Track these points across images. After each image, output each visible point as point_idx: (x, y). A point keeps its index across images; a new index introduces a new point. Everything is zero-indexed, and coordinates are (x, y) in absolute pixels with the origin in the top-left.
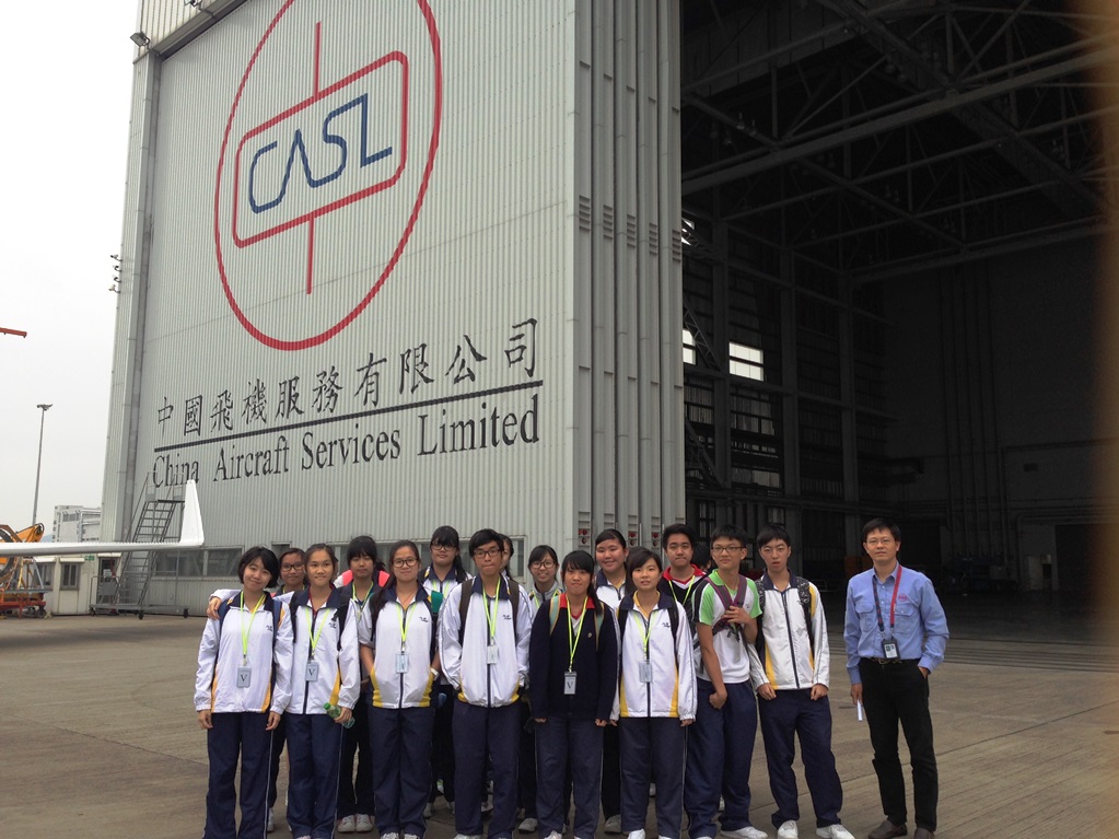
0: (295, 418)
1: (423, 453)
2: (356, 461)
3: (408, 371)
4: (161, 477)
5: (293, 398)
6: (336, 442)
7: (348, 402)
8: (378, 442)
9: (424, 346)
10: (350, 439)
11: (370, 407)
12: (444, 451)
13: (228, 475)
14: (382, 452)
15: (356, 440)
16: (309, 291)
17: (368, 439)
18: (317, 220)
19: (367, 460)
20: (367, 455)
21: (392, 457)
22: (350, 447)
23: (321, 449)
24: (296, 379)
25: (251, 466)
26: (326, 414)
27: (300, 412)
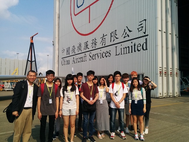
0: (87, 50)
1: (116, 55)
3: (112, 37)
4: (63, 63)
5: (87, 46)
6: (96, 54)
7: (99, 45)
8: (106, 53)
9: (116, 30)
10: (99, 53)
11: (104, 46)
12: (121, 54)
13: (75, 62)
15: (101, 53)
16: (89, 22)
17: (103, 53)
18: (91, 7)
19: (103, 57)
21: (109, 56)
22: (99, 55)
23: (93, 56)
24: (87, 41)
25: (79, 61)
26: (94, 48)
27: (88, 48)
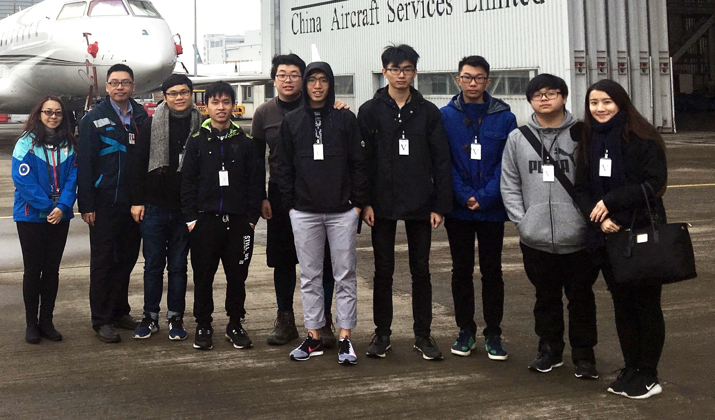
1: (467, 10)
2: (424, 17)
4: (297, 28)
6: (409, 4)
8: (438, 4)
10: (418, 1)
12: (481, 9)
13: (341, 27)
14: (441, 10)
15: (423, 2)
17: (430, 2)
19: (431, 16)
20: (431, 13)
21: (447, 14)
22: (419, 7)
23: (400, 8)
25: (355, 21)
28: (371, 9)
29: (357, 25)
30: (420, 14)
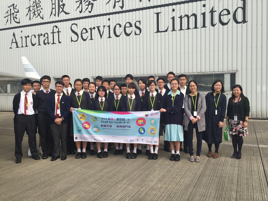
0: (63, 16)
1: (158, 31)
2: (110, 37)
5: (61, 6)
6: (94, 28)
7: (102, 8)
8: (125, 27)
10: (104, 26)
11: (117, 9)
12: (174, 30)
13: (19, 46)
14: (128, 32)
15: (109, 26)
17: (118, 26)
19: (118, 36)
20: (118, 34)
21: (136, 34)
22: (105, 30)
23: (85, 31)
25: (36, 40)
26: (87, 14)
27: (66, 13)
28: (53, 33)
29: (37, 44)
30: (106, 34)
